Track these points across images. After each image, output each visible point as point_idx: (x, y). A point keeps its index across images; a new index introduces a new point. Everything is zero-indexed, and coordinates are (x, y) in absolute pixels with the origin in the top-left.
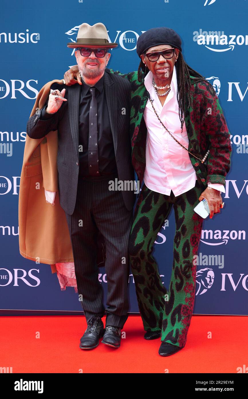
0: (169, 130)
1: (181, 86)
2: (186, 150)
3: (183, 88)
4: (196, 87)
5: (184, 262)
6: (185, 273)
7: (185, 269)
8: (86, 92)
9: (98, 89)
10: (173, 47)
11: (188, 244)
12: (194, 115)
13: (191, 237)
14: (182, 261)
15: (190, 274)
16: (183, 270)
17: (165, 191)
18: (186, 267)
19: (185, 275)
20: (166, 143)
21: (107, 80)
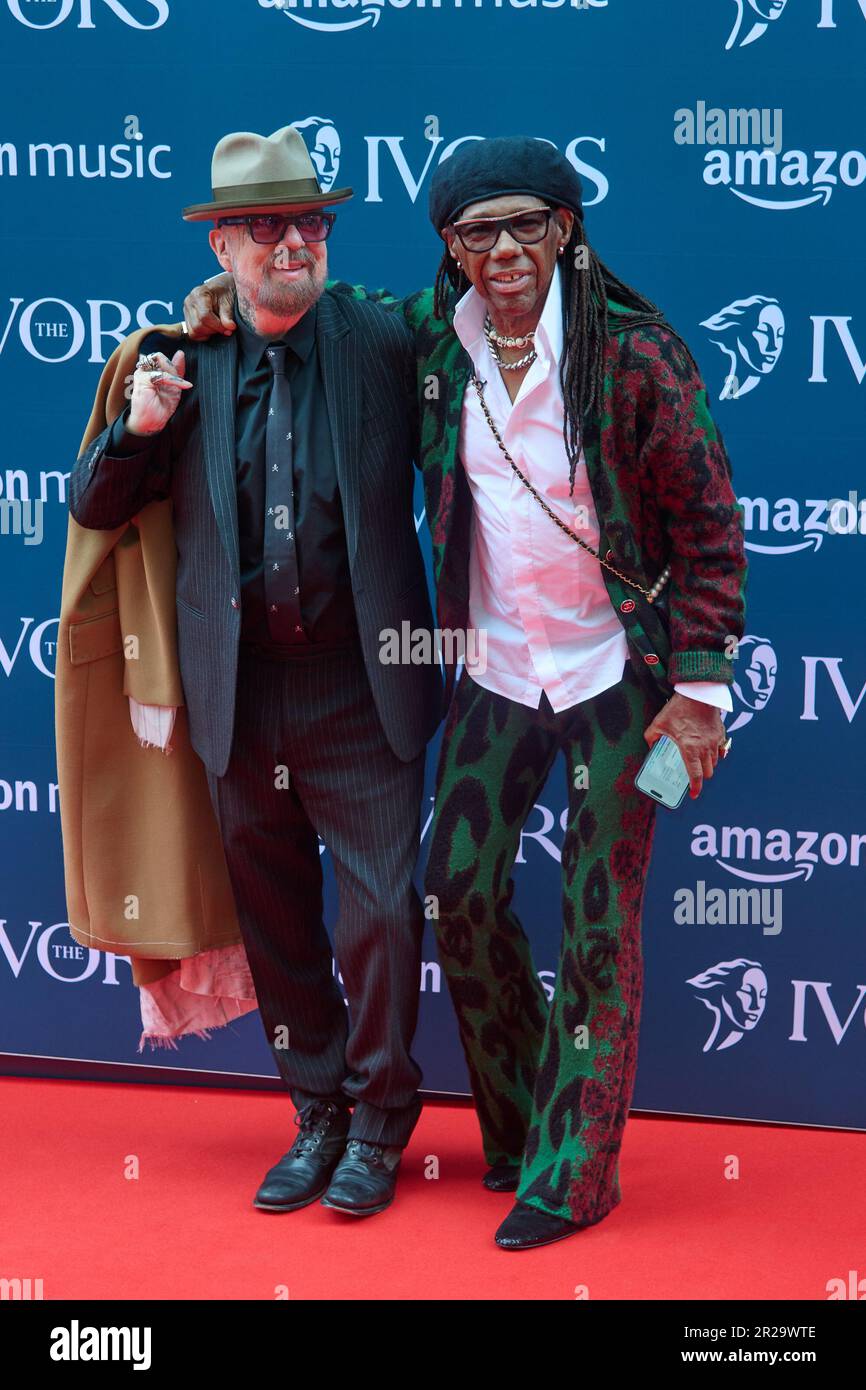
0: (533, 485)
1: (574, 336)
2: (593, 553)
3: (581, 344)
4: (626, 345)
5: (590, 936)
6: (592, 972)
7: (591, 959)
8: (255, 360)
9: (294, 349)
10: (547, 202)
11: (603, 874)
12: (617, 439)
13: (612, 849)
14: (583, 931)
15: (610, 975)
16: (585, 962)
17: (523, 693)
18: (594, 953)
19: (592, 981)
20: (524, 530)
21: (328, 320)
